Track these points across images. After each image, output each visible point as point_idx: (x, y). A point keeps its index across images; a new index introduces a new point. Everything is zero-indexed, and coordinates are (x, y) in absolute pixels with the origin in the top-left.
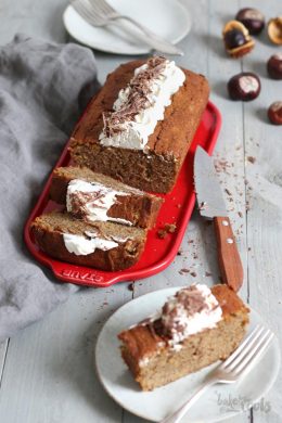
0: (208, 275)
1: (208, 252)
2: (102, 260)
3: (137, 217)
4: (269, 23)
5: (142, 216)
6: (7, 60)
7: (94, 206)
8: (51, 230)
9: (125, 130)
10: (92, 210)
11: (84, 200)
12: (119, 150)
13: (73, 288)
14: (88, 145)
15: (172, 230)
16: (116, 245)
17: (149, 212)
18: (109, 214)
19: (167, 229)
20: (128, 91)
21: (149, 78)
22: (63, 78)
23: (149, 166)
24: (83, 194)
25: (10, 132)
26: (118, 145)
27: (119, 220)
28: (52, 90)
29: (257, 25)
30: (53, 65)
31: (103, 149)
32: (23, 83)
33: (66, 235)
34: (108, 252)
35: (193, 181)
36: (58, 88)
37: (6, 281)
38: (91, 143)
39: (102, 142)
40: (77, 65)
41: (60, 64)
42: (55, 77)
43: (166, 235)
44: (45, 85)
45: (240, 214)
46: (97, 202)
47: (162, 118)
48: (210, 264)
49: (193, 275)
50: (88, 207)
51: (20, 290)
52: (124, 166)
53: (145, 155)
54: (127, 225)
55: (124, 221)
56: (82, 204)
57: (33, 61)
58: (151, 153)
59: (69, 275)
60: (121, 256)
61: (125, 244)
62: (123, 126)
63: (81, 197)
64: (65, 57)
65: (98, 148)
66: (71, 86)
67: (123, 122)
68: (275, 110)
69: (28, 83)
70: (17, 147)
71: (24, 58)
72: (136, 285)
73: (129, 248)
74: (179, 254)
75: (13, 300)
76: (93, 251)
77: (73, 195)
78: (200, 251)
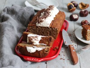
0: (68, 60)
1: (67, 54)
2: (38, 54)
3: (47, 43)
4: (79, 4)
5: (49, 43)
6: (10, 10)
7: (35, 40)
8: (23, 46)
9: (43, 21)
10: (35, 41)
11: (32, 38)
12: (42, 27)
13: (29, 63)
14: (33, 26)
15: (57, 48)
16: (42, 49)
17: (51, 41)
18: (39, 43)
19: (56, 48)
20: (44, 13)
21: (49, 10)
22: (25, 14)
23: (50, 32)
24: (32, 37)
25: (11, 24)
26: (41, 26)
27: (42, 44)
28: (22, 17)
29: (76, 5)
30: (23, 10)
31: (37, 27)
32: (14, 16)
33: (27, 47)
34: (40, 51)
35: (62, 37)
36: (24, 16)
37: (10, 60)
38: (34, 26)
39: (37, 25)
40: (29, 10)
41: (24, 10)
42: (23, 13)
43: (55, 49)
44: (20, 16)
45: (76, 46)
46: (36, 39)
47: (53, 20)
48: (69, 57)
49: (64, 60)
50: (33, 40)
51: (14, 62)
52: (43, 32)
53: (49, 29)
54: (45, 45)
55: (44, 44)
56: (32, 39)
57: (17, 10)
58: (51, 28)
59: (28, 59)
60: (43, 53)
61: (44, 49)
62: (43, 20)
63: (31, 37)
64: (26, 9)
65: (36, 27)
66: (28, 15)
67: (43, 19)
68: (83, 22)
69: (16, 15)
70: (13, 27)
71: (15, 9)
72: (48, 62)
73: (46, 50)
74: (59, 55)
75: (12, 64)
76: (35, 51)
77: (29, 37)
78: (65, 54)
